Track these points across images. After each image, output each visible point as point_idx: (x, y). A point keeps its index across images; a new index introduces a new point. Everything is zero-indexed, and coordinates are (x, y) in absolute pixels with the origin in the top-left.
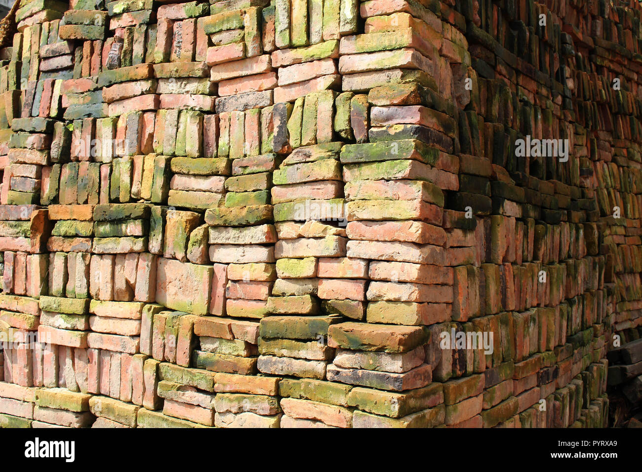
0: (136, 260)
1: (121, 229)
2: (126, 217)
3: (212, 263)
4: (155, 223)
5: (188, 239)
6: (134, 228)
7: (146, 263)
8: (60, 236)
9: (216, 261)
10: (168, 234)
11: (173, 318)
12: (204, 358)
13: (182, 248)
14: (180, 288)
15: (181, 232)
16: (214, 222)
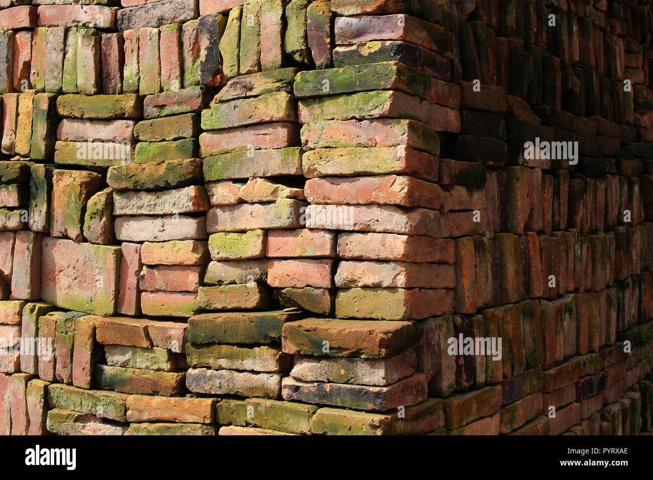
0: (11, 242)
3: (119, 243)
4: (37, 189)
5: (84, 209)
6: (7, 196)
7: (26, 244)
9: (125, 239)
10: (56, 203)
11: (66, 320)
12: (111, 374)
13: (76, 222)
14: (76, 279)
15: (74, 201)
16: (120, 185)
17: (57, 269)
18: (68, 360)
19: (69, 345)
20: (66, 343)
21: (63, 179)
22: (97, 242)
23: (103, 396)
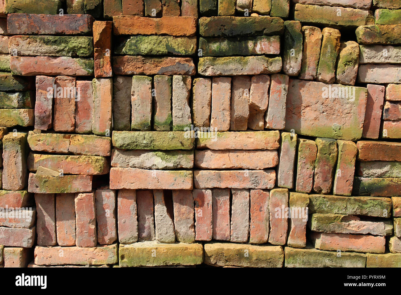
0: (268, 83)
1: (247, 47)
2: (257, 32)
3: (364, 85)
4: (293, 40)
5: (338, 58)
6: (268, 45)
7: (283, 85)
8: (138, 55)
9: (369, 81)
10: (308, 52)
11: (330, 144)
12: (369, 184)
13: (331, 68)
14: (323, 112)
15: (330, 51)
16: (374, 40)
17: (304, 105)
18: (330, 175)
19: (332, 163)
20: (329, 162)
21: (314, 33)
22: (350, 83)
23: (370, 200)
